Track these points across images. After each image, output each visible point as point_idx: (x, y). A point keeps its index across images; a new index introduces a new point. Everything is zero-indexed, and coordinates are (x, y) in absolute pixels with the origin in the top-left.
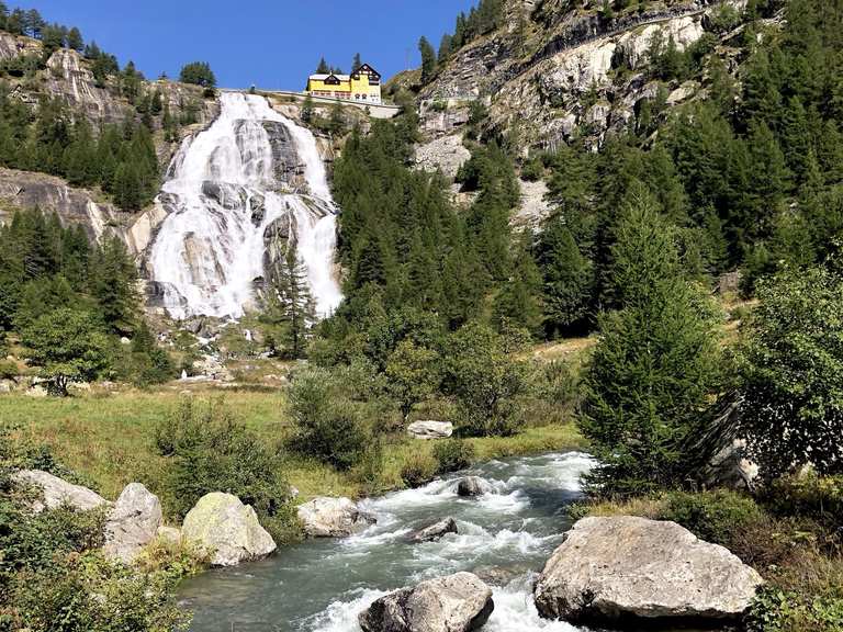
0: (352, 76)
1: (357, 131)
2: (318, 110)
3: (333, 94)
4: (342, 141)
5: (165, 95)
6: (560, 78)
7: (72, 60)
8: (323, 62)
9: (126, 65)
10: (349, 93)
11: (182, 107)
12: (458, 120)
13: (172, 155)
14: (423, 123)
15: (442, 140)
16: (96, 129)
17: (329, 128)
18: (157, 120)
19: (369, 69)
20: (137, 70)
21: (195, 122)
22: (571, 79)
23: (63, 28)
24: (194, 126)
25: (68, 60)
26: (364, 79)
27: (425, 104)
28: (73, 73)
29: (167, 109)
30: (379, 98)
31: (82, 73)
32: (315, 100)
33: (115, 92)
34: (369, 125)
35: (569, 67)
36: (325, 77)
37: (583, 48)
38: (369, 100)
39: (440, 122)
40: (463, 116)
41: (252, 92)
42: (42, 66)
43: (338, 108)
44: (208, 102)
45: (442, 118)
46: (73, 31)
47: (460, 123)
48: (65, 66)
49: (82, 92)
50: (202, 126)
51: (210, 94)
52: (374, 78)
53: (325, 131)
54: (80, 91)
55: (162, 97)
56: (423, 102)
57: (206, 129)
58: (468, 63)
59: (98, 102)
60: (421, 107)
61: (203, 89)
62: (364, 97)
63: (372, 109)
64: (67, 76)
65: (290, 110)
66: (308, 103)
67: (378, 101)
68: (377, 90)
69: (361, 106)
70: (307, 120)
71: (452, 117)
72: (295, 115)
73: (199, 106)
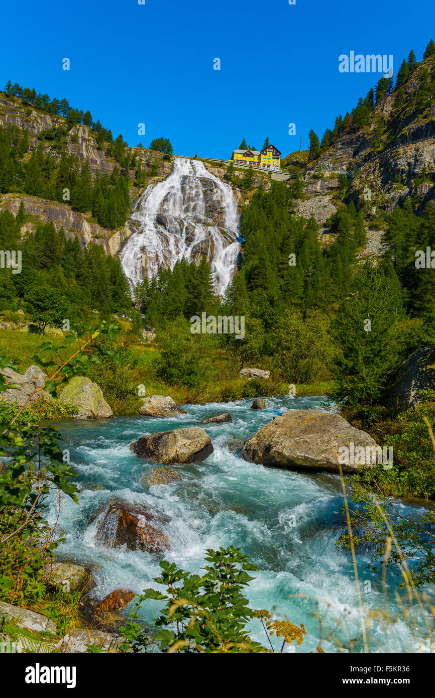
0: (262, 152)
1: (261, 188)
2: (237, 173)
3: (248, 163)
4: (250, 194)
5: (140, 156)
6: (402, 163)
7: (84, 131)
8: (244, 141)
9: (117, 137)
10: (258, 163)
11: (148, 165)
12: (330, 185)
13: (140, 196)
14: (306, 186)
15: (318, 198)
16: (94, 176)
17: (242, 185)
18: (132, 173)
19: (274, 148)
20: (124, 140)
21: (156, 175)
22: (409, 164)
23: (81, 111)
24: (156, 178)
25: (82, 131)
26: (270, 154)
27: (309, 174)
28: (84, 140)
29: (139, 166)
30: (279, 168)
31: (89, 140)
32: (235, 166)
33: (108, 154)
34: (270, 185)
35: (409, 156)
36: (244, 151)
38: (272, 168)
39: (318, 186)
40: (335, 183)
41: (195, 158)
42: (65, 135)
43: (250, 172)
44: (167, 164)
45: (319, 183)
46: (87, 113)
47: (331, 188)
48: (80, 135)
49: (89, 152)
50: (161, 178)
51: (167, 158)
52: (277, 155)
53: (239, 187)
54: (87, 151)
55: (138, 158)
56: (308, 172)
58: (340, 149)
59: (97, 159)
60: (306, 175)
61: (163, 154)
62: (269, 166)
63: (273, 175)
64: (80, 142)
65: (219, 172)
66: (231, 169)
68: (277, 162)
69: (265, 172)
70: (226, 179)
71: (326, 183)
72: (222, 175)
73: (160, 165)
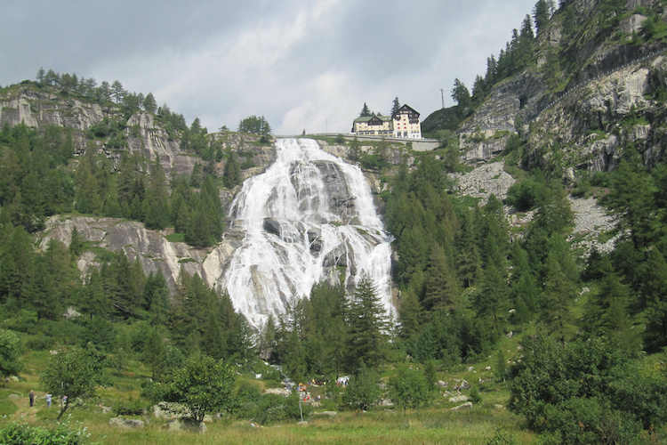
0: (393, 117)
1: (403, 166)
2: (364, 148)
3: (376, 133)
4: (388, 175)
5: (227, 143)
6: (597, 103)
7: (147, 119)
8: (365, 107)
9: (193, 121)
10: (391, 130)
12: (497, 149)
13: (234, 196)
14: (462, 154)
15: (483, 168)
16: (168, 177)
17: (375, 164)
18: (220, 167)
19: (409, 109)
21: (253, 166)
22: (608, 103)
23: (141, 94)
24: (253, 169)
25: (144, 119)
27: (464, 137)
28: (148, 130)
29: (229, 157)
30: (420, 134)
31: (156, 130)
32: (360, 140)
33: (183, 145)
34: (413, 159)
35: (605, 92)
36: (369, 119)
37: (616, 75)
38: (410, 136)
39: (480, 152)
40: (502, 144)
41: (304, 137)
42: (122, 127)
43: (383, 146)
44: (265, 148)
45: (481, 147)
46: (148, 96)
47: (498, 152)
48: (142, 125)
49: (156, 147)
50: (260, 168)
51: (266, 141)
52: (414, 116)
53: (371, 167)
54: (154, 145)
55: (224, 146)
56: (462, 134)
57: (264, 171)
58: (501, 97)
59: (169, 154)
60: (460, 139)
61: (259, 137)
62: (406, 134)
63: (414, 144)
64: (144, 134)
65: (339, 150)
66: (355, 144)
67: (419, 136)
68: (417, 127)
69: (403, 142)
70: (352, 158)
71: (490, 146)
72: (344, 154)
73: (257, 152)
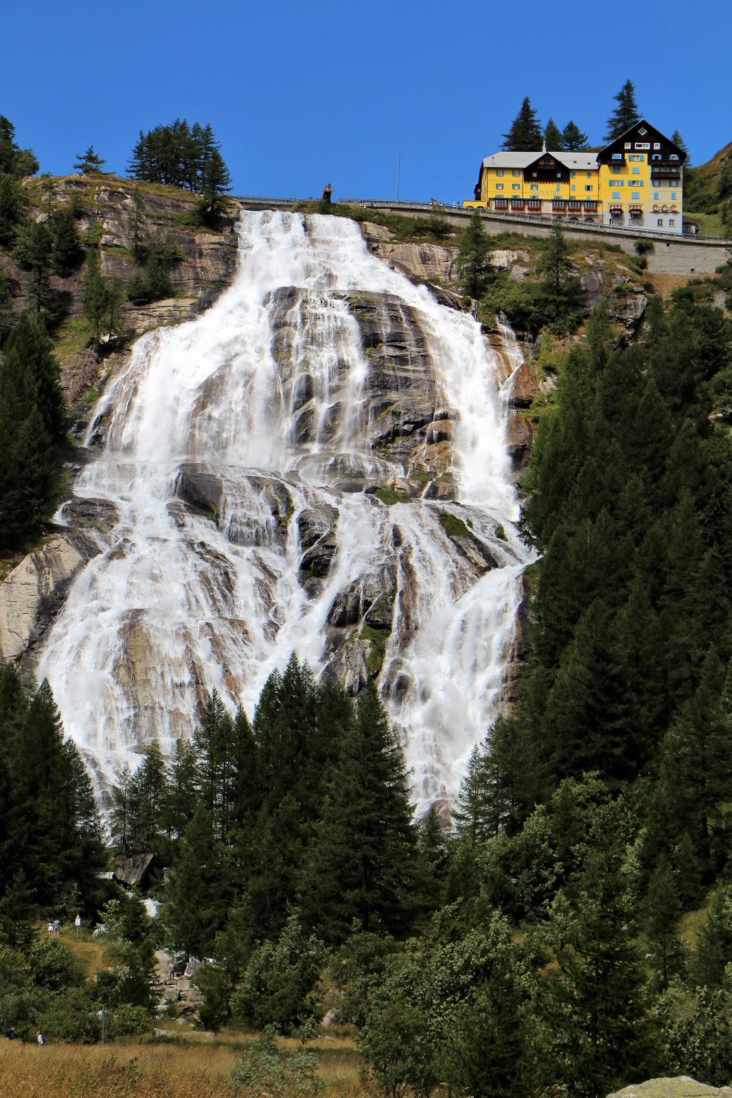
0: (604, 157)
2: (501, 258)
3: (547, 208)
4: (561, 349)
5: (92, 217)
8: (526, 111)
10: (592, 205)
19: (654, 135)
21: (167, 294)
24: (165, 305)
26: (639, 166)
29: (94, 259)
30: (678, 217)
32: (493, 228)
34: (641, 302)
36: (526, 159)
38: (649, 224)
43: (558, 252)
44: (207, 239)
50: (186, 303)
52: (668, 159)
53: (516, 319)
55: (84, 225)
57: (196, 313)
62: (636, 214)
63: (655, 254)
65: (425, 259)
66: (476, 240)
67: (674, 224)
68: (671, 195)
69: (623, 244)
72: (439, 271)
73: (181, 249)
